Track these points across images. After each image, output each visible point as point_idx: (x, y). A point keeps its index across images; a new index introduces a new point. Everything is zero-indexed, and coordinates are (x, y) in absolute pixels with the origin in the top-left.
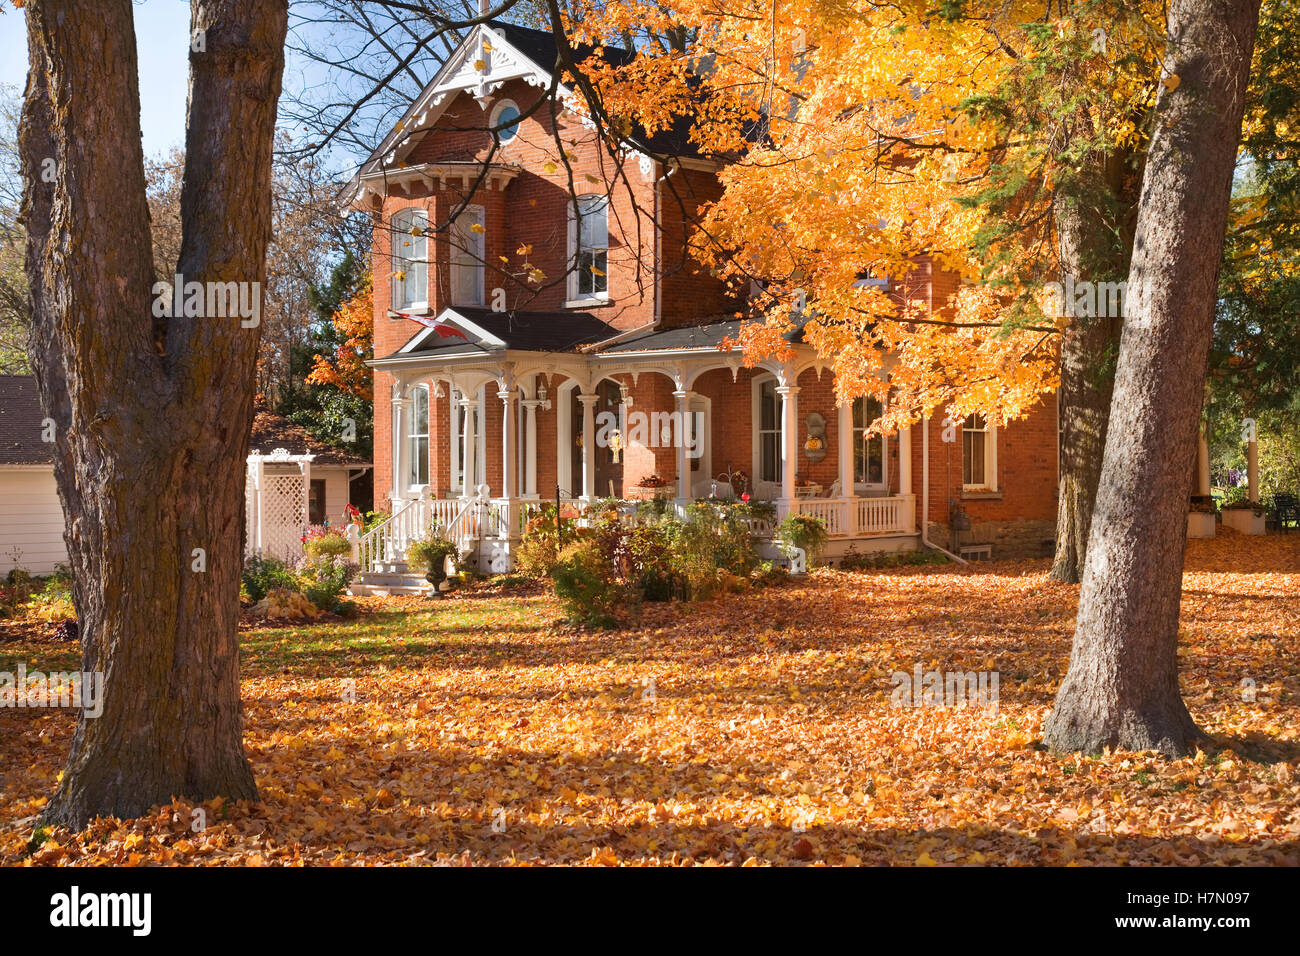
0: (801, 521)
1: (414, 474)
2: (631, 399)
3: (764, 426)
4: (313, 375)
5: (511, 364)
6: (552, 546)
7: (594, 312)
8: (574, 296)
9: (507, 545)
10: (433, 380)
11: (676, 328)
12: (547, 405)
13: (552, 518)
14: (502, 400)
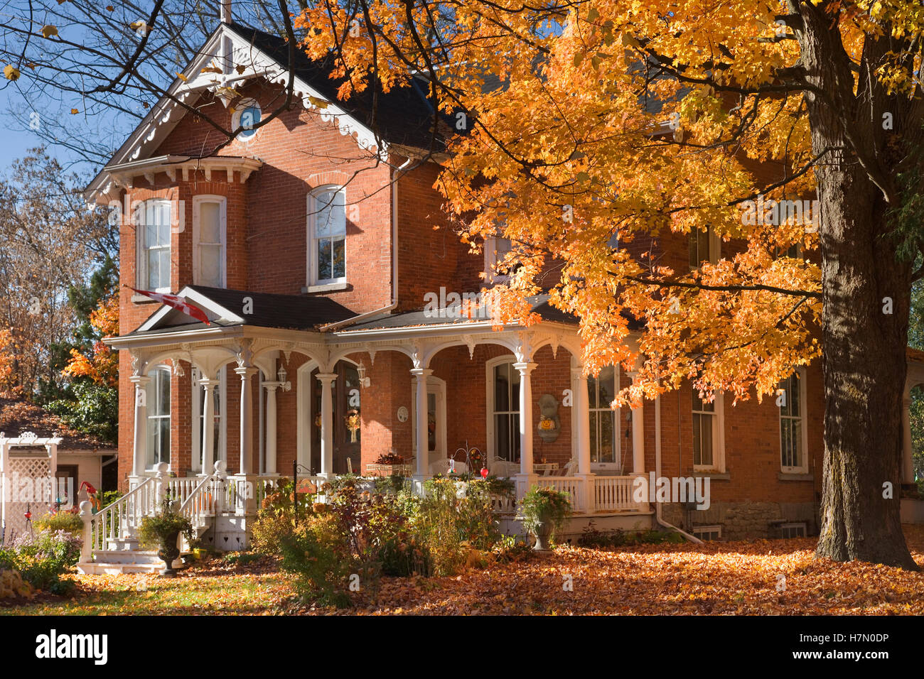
0: (545, 494)
1: (156, 454)
2: (368, 379)
3: (498, 408)
4: (70, 368)
5: (249, 341)
6: (288, 523)
7: (333, 297)
8: (313, 281)
9: (243, 521)
10: (172, 357)
11: (414, 311)
12: (287, 386)
13: (288, 494)
14: (239, 376)
